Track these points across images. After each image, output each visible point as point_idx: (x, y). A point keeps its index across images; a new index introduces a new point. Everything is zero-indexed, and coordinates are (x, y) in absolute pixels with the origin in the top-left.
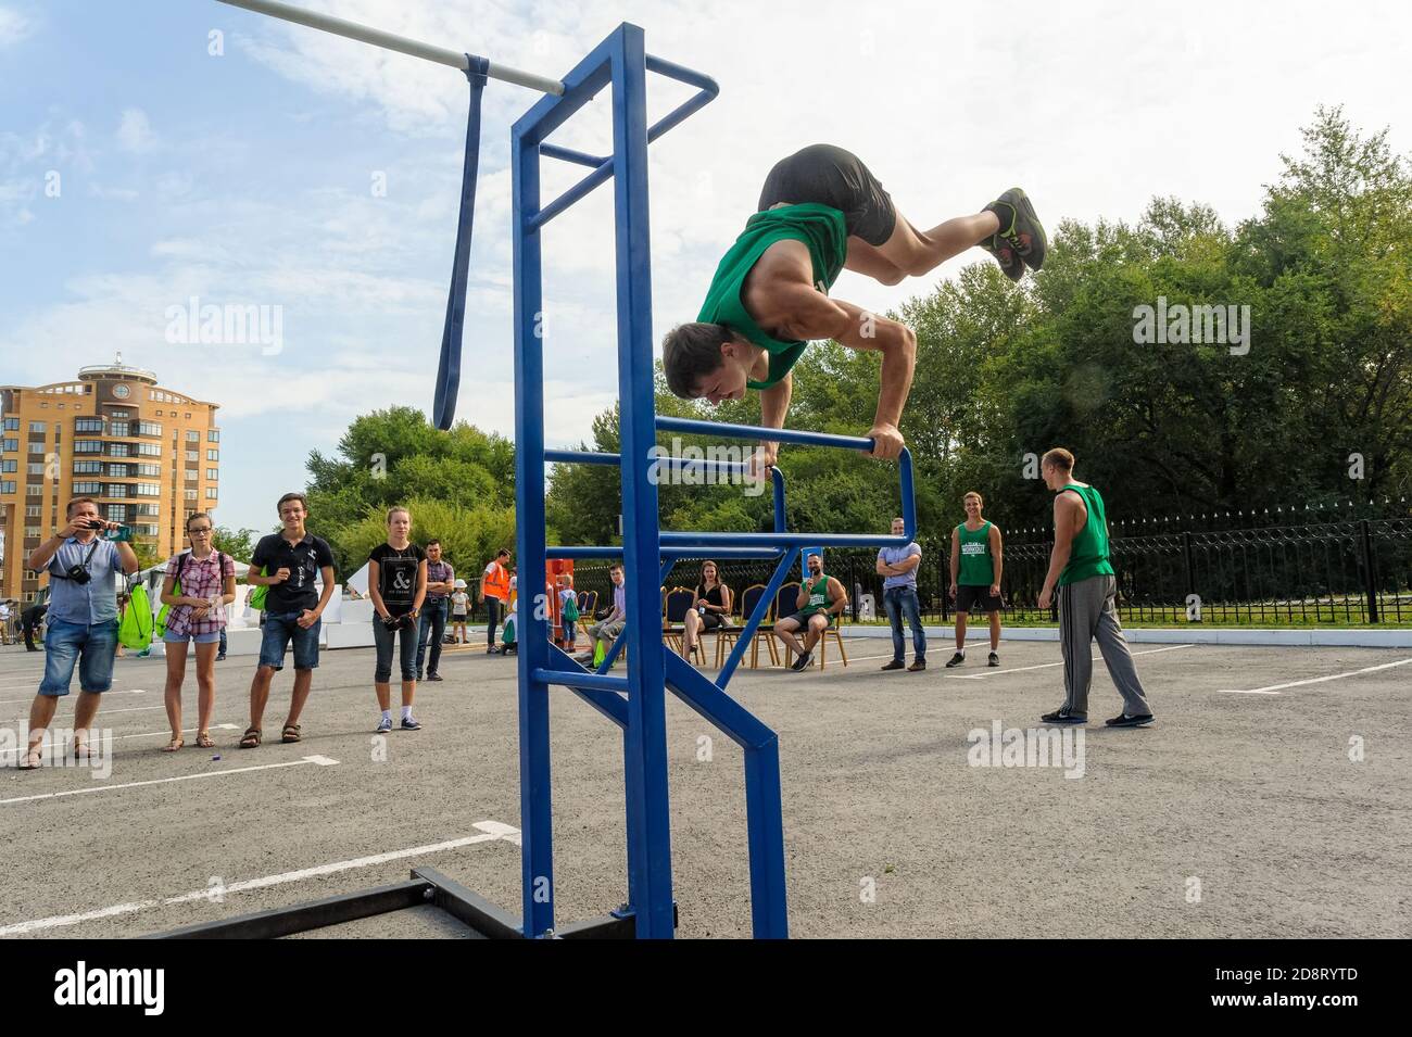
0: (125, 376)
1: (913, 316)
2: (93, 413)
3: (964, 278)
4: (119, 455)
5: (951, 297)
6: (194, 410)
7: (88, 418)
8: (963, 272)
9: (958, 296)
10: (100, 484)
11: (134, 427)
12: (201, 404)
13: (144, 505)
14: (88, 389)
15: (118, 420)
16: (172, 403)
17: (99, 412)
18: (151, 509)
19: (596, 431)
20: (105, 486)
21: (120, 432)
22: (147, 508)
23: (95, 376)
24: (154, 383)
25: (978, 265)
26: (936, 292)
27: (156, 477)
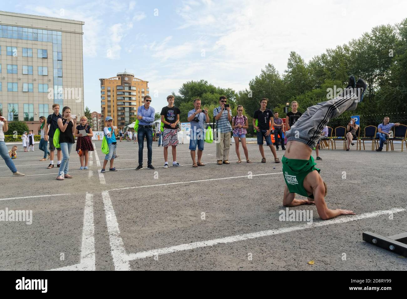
0: (127, 75)
1: (352, 45)
2: (120, 85)
3: (373, 31)
4: (127, 95)
5: (367, 38)
6: (143, 83)
7: (120, 86)
8: (373, 29)
9: (370, 37)
10: (123, 102)
11: (130, 88)
12: (145, 81)
13: (133, 107)
14: (119, 78)
15: (126, 86)
16: (138, 81)
17: (122, 84)
18: (135, 108)
19: (250, 85)
20: (124, 103)
21: (127, 89)
22: (133, 108)
23: (121, 75)
24: (134, 76)
25: (379, 27)
26: (362, 37)
27: (135, 100)
